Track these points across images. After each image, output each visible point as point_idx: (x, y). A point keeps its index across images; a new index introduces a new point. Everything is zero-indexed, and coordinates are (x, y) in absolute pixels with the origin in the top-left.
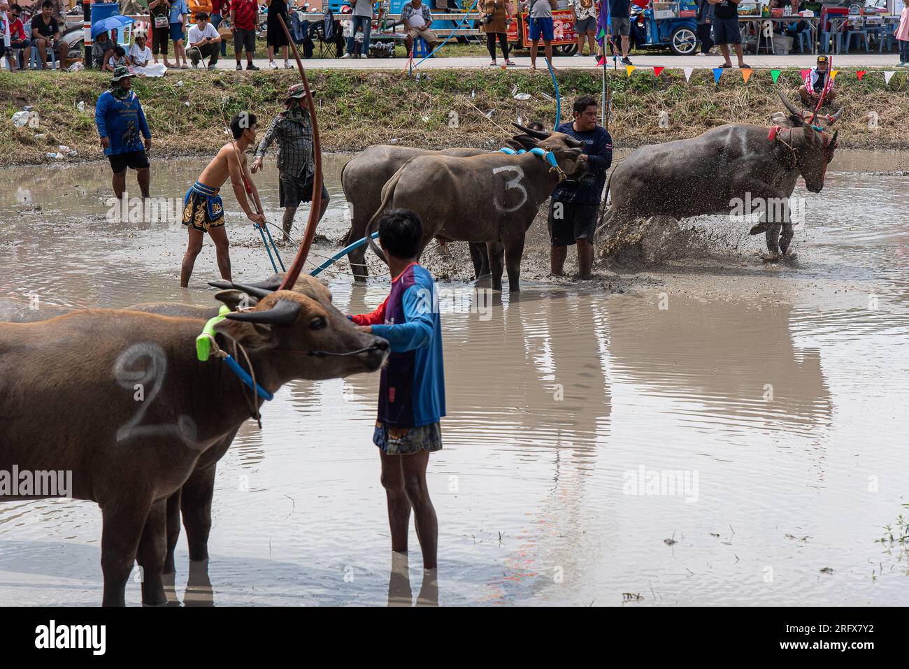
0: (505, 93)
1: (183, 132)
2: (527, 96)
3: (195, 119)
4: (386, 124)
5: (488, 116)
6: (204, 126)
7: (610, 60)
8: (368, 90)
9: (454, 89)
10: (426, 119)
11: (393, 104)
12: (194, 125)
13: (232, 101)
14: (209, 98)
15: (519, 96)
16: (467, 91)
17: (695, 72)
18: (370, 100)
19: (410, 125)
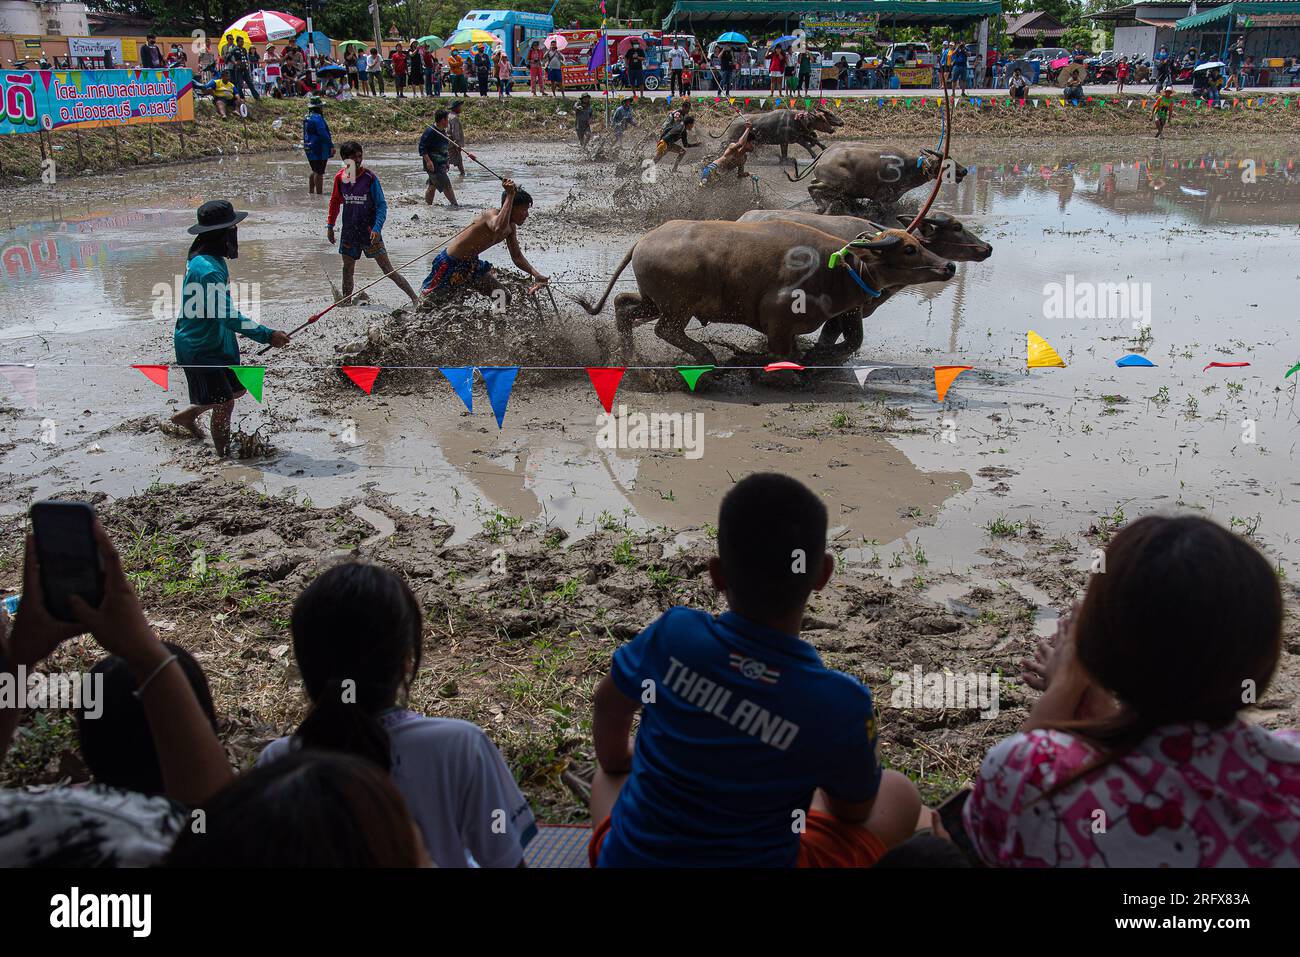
0: (553, 111)
1: (372, 133)
2: (565, 113)
3: (378, 126)
4: (486, 128)
5: (544, 124)
6: (384, 130)
7: (610, 93)
8: (476, 109)
9: (524, 109)
10: (509, 126)
11: (490, 118)
12: (378, 129)
13: (399, 115)
14: (386, 113)
15: (560, 113)
16: (531, 110)
17: (657, 99)
18: (477, 115)
19: (499, 129)
